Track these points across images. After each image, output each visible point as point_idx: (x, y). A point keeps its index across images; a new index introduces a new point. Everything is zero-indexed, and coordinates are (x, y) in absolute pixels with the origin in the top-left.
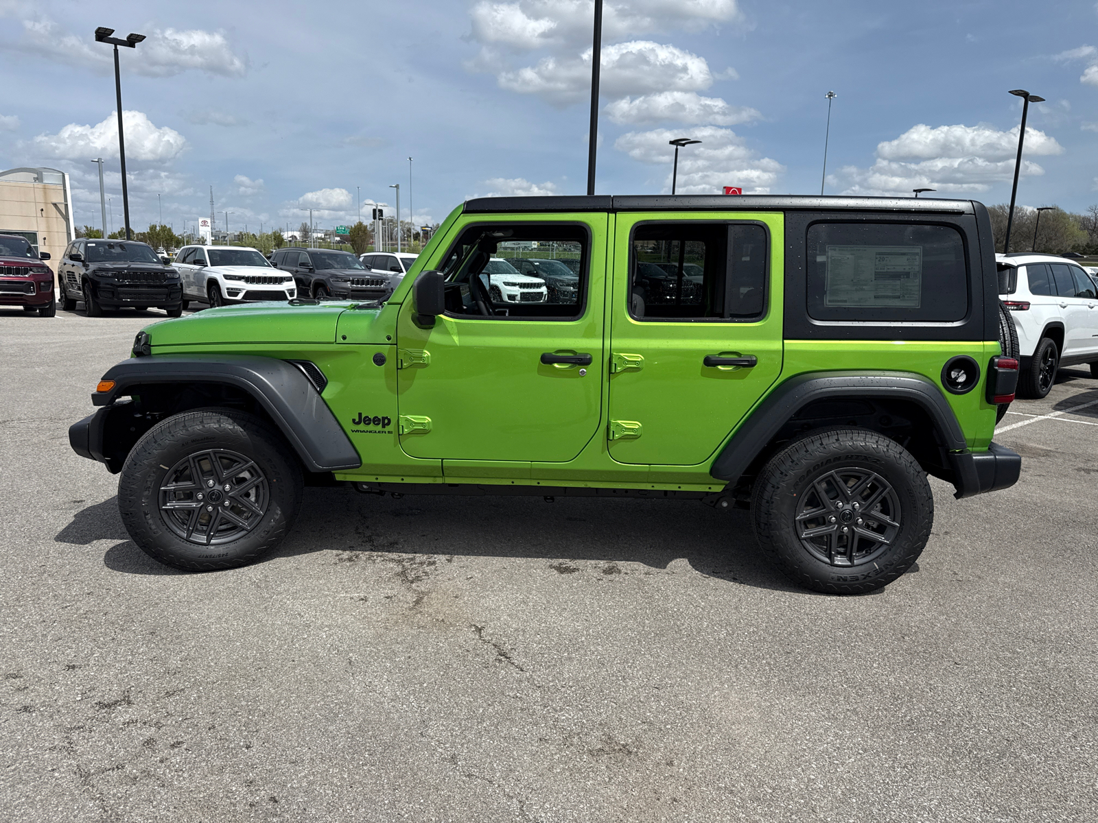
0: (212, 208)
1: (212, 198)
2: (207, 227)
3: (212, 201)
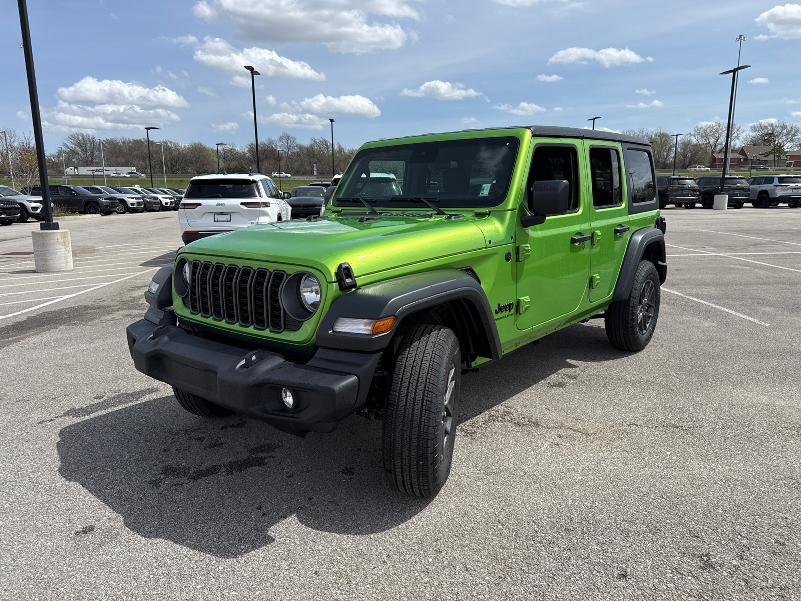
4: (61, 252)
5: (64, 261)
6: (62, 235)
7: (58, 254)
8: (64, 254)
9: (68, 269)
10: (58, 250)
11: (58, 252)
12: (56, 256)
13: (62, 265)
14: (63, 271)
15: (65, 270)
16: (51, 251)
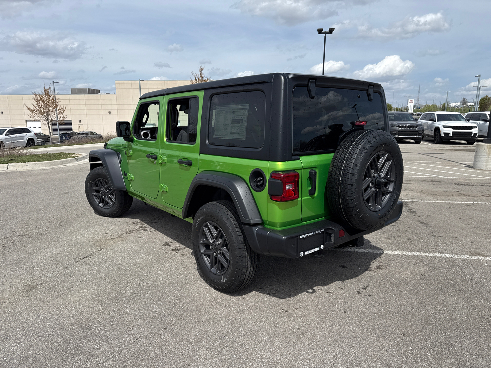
0: (419, 94)
1: (419, 90)
2: (412, 103)
3: (419, 91)
4: (485, 158)
5: (484, 163)
6: (488, 147)
7: (482, 158)
8: (486, 159)
9: (487, 169)
10: (483, 156)
11: (482, 157)
12: (480, 160)
13: (482, 166)
14: (483, 170)
15: (484, 169)
16: (479, 156)
